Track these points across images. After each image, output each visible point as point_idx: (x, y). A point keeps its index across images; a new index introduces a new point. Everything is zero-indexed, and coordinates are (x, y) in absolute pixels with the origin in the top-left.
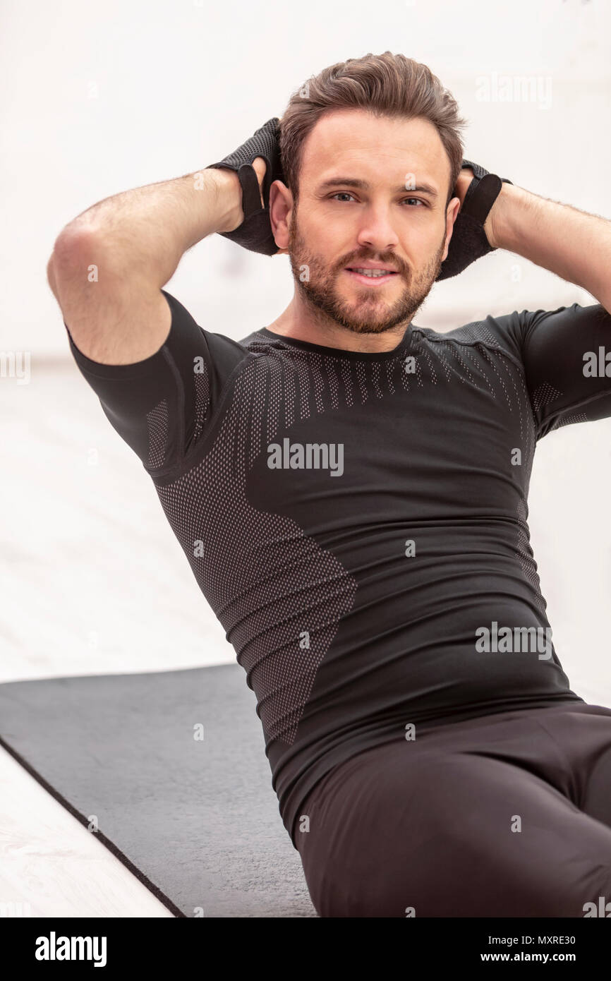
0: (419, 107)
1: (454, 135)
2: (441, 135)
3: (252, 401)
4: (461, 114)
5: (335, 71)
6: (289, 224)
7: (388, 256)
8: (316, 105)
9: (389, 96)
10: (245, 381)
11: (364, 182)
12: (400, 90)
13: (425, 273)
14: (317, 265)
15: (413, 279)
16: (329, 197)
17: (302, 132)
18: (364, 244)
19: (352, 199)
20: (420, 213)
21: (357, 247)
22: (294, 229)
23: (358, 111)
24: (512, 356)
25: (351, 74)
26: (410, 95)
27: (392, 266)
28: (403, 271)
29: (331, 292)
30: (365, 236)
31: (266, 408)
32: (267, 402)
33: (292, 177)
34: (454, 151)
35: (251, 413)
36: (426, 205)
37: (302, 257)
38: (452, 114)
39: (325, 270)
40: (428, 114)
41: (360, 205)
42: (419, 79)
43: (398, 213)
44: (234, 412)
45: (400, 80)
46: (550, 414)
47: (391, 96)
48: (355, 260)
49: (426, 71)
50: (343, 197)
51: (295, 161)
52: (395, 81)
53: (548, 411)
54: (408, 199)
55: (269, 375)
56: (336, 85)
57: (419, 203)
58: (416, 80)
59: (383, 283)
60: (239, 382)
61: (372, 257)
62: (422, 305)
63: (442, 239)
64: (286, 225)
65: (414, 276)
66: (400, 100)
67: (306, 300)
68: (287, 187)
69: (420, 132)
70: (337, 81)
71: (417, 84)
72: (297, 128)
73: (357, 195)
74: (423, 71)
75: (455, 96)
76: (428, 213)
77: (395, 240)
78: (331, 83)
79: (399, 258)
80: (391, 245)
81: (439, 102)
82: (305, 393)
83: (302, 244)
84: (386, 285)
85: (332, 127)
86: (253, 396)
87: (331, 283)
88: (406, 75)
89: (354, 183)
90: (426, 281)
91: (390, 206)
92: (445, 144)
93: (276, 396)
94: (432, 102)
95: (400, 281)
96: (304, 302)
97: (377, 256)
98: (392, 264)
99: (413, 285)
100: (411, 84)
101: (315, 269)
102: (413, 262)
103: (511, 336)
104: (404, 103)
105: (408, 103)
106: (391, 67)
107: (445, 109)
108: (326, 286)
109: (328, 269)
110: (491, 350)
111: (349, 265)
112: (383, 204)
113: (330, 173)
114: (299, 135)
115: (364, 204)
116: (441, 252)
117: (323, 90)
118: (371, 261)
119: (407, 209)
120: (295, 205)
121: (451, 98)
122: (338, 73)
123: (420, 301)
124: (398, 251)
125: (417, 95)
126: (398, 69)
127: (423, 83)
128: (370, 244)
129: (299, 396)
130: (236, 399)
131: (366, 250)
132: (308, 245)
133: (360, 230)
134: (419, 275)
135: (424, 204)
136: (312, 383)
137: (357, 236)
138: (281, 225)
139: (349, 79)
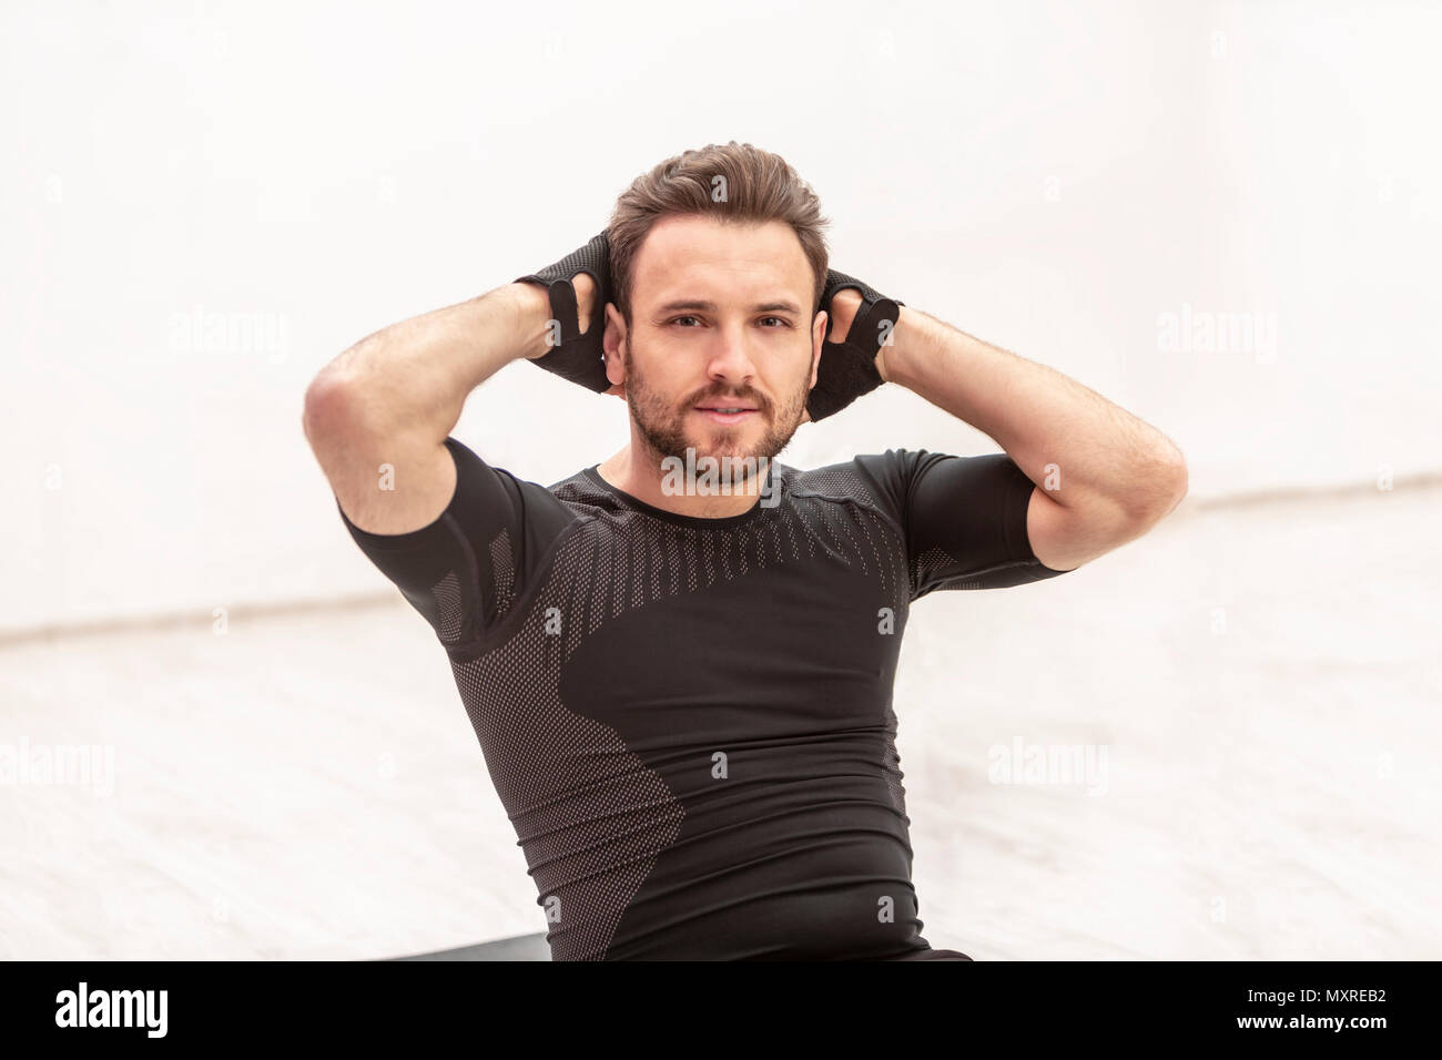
0: (773, 208)
1: (816, 237)
2: (801, 240)
3: (574, 581)
4: (823, 213)
5: (669, 168)
6: (622, 356)
7: (745, 390)
8: (648, 210)
9: (735, 200)
10: (568, 554)
11: (711, 304)
12: (748, 191)
13: (791, 406)
14: (659, 405)
15: (776, 415)
16: (670, 323)
17: (633, 244)
18: (715, 378)
19: (697, 323)
20: (781, 335)
21: (708, 383)
22: (629, 362)
23: (699, 217)
24: (888, 518)
25: (688, 173)
26: (762, 193)
27: (749, 402)
28: (765, 408)
29: (680, 435)
30: (716, 368)
31: (591, 590)
32: (592, 584)
33: (623, 300)
34: (817, 257)
35: (572, 595)
36: (787, 324)
37: (641, 395)
38: (815, 212)
39: (670, 410)
40: (784, 215)
41: (708, 330)
42: (771, 175)
43: (756, 339)
44: (551, 592)
45: (749, 178)
46: (934, 579)
47: (739, 198)
48: (706, 398)
49: (780, 164)
50: (686, 321)
51: (625, 279)
52: (743, 179)
53: (931, 577)
54: (766, 319)
55: (597, 548)
56: (670, 186)
57: (778, 323)
58: (768, 176)
59: (740, 421)
60: (560, 555)
61: (726, 393)
62: (788, 446)
63: (809, 364)
64: (619, 356)
65: (778, 413)
66: (749, 202)
67: (648, 447)
68: (618, 310)
69: (775, 238)
70: (670, 181)
71: (768, 183)
72: (625, 239)
73: (704, 319)
74: (776, 165)
75: (816, 190)
76: (791, 334)
77: (752, 371)
78: (666, 184)
79: (758, 392)
80: (748, 377)
81: (797, 200)
82: (639, 572)
83: (640, 381)
84: (744, 424)
85: (667, 238)
86: (575, 574)
87: (679, 425)
88: (755, 170)
89: (699, 306)
90: (792, 417)
91: (744, 329)
92: (805, 250)
93: (604, 576)
94: (789, 201)
95: (760, 419)
96: (644, 450)
97: (731, 392)
98: (750, 400)
99: (777, 424)
100: (763, 181)
101: (658, 410)
102: (775, 394)
103: (891, 494)
104: (754, 205)
105: (759, 205)
106: (736, 163)
107: (804, 207)
108: (673, 429)
109: (673, 409)
110: (863, 509)
111: (699, 405)
112: (735, 327)
113: (668, 295)
114: (629, 247)
115: (713, 329)
116: (809, 379)
117: (655, 192)
118: (725, 398)
119: (765, 332)
120: (629, 333)
121: (811, 193)
122: (673, 172)
123: (787, 441)
124: (757, 385)
125: (768, 197)
126: (746, 164)
127: (777, 178)
128: (721, 376)
129: (631, 577)
130: (555, 576)
131: (719, 385)
132: (648, 381)
133: (710, 362)
134: (782, 411)
135: (785, 324)
136: (648, 559)
137: (707, 369)
138: (613, 357)
139: (686, 179)
